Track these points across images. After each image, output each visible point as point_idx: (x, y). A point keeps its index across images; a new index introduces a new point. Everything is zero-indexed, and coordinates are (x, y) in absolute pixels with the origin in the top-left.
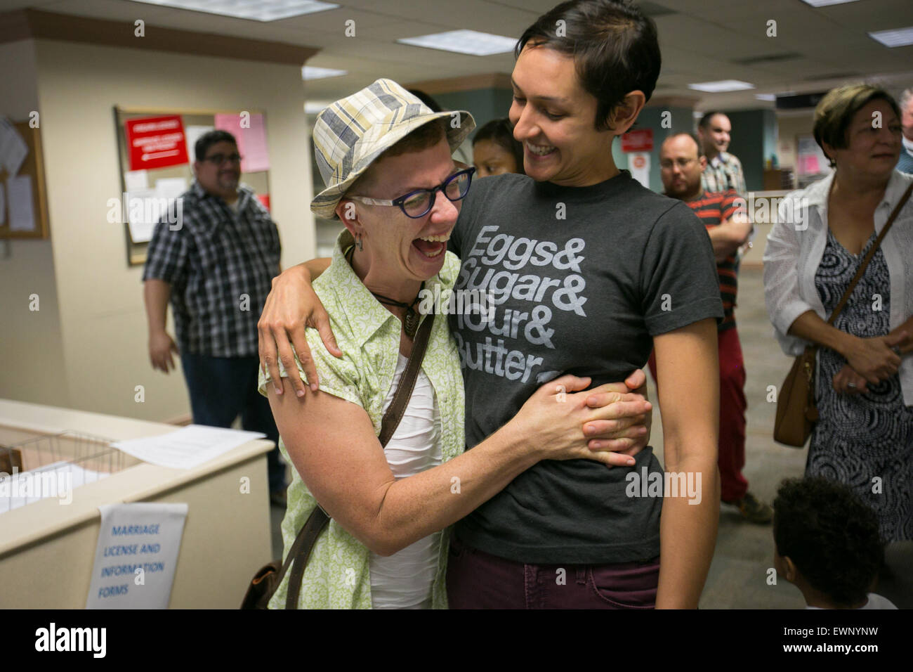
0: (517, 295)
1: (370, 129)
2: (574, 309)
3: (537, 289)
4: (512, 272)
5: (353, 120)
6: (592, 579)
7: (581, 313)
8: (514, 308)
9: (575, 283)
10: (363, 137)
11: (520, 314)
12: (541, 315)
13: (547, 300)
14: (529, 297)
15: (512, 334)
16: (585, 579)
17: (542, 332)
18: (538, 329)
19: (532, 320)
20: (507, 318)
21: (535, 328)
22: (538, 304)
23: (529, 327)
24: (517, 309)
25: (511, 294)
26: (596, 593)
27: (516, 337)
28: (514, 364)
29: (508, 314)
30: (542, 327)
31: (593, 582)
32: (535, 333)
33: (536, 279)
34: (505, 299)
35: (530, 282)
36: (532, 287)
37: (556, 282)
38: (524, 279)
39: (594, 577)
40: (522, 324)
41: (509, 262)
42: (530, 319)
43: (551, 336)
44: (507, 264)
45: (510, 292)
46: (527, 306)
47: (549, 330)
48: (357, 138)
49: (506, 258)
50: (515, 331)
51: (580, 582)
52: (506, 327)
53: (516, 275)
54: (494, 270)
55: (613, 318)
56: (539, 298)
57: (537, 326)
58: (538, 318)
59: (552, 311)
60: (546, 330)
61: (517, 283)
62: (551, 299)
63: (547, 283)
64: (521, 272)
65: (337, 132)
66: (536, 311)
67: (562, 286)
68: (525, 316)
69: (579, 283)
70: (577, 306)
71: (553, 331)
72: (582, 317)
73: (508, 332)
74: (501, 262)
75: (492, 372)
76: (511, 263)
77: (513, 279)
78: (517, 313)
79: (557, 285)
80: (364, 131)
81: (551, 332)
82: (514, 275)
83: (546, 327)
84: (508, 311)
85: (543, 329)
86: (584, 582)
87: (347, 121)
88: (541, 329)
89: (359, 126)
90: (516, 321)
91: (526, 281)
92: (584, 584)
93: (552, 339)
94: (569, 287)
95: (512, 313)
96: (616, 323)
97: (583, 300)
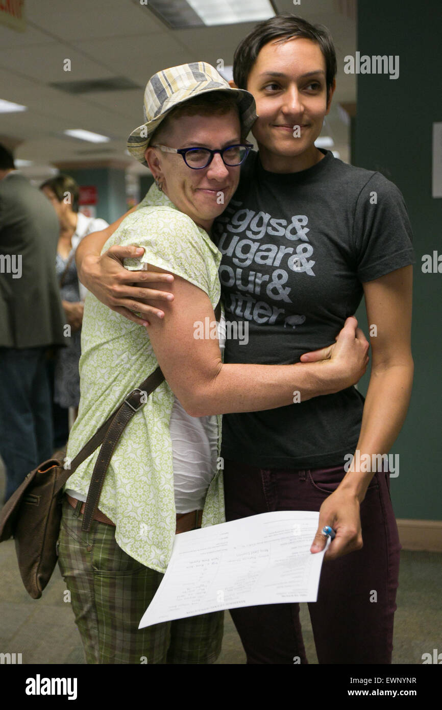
0: (259, 261)
1: (177, 93)
2: (305, 271)
3: (275, 256)
4: (254, 241)
5: (169, 85)
6: (311, 476)
7: (311, 273)
8: (257, 271)
9: (305, 250)
10: (171, 97)
11: (262, 276)
12: (280, 277)
13: (284, 265)
14: (269, 262)
15: (256, 291)
16: (306, 476)
17: (281, 291)
18: (278, 289)
19: (272, 281)
20: (251, 278)
21: (275, 287)
22: (277, 268)
23: (270, 286)
24: (260, 272)
25: (254, 259)
26: (313, 485)
27: (259, 294)
28: (262, 311)
29: (252, 275)
30: (280, 286)
31: (312, 478)
32: (275, 291)
33: (274, 248)
34: (248, 263)
35: (269, 250)
36: (271, 255)
37: (290, 250)
38: (264, 247)
39: (312, 475)
40: (264, 285)
41: (251, 232)
42: (271, 280)
43: (288, 293)
44: (249, 234)
45: (252, 257)
46: (268, 270)
47: (287, 288)
48: (167, 98)
49: (248, 228)
50: (258, 289)
51: (302, 479)
52: (251, 286)
53: (257, 244)
54: (239, 238)
55: (336, 276)
56: (277, 263)
57: (276, 286)
58: (277, 279)
59: (288, 273)
60: (284, 289)
61: (258, 250)
62: (287, 264)
63: (284, 250)
64: (262, 242)
65: (156, 92)
66: (275, 273)
67: (295, 253)
68: (266, 277)
69: (308, 250)
70: (308, 268)
71: (290, 289)
72: (313, 276)
73: (253, 290)
74: (244, 231)
75: (242, 316)
76: (253, 234)
77: (254, 246)
78: (259, 275)
79: (291, 253)
80: (173, 93)
81: (288, 290)
82: (256, 243)
83: (284, 286)
84: (252, 273)
85: (282, 288)
86: (305, 479)
87: (165, 85)
88: (280, 288)
89: (171, 89)
90: (258, 281)
91: (266, 249)
92: (305, 481)
93: (289, 295)
94: (301, 254)
95: (256, 275)
96: (338, 279)
97: (312, 263)
